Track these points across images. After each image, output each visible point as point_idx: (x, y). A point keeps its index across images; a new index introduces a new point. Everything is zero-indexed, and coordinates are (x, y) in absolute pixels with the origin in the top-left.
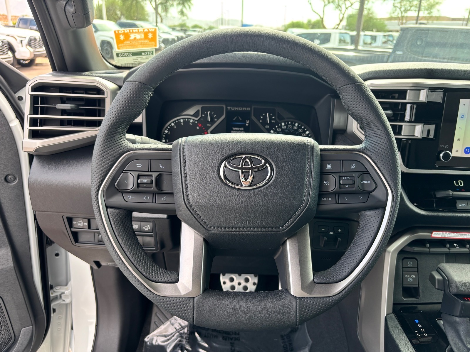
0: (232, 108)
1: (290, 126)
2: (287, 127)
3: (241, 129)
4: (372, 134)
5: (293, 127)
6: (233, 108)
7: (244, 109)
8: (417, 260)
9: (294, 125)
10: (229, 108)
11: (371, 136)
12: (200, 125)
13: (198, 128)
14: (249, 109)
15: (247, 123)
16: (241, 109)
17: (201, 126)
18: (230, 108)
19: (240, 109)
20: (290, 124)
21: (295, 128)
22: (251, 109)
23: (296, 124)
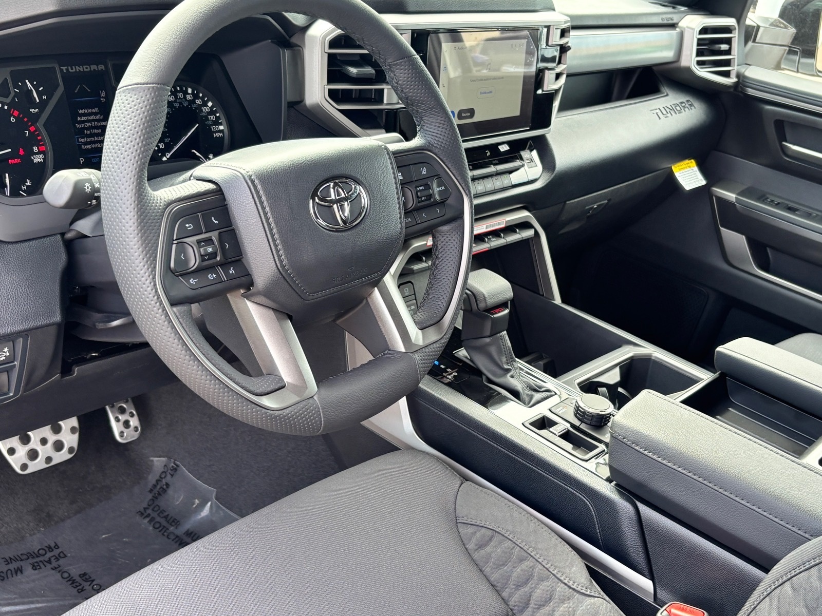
0: (69, 68)
1: (180, 95)
2: (176, 97)
3: (94, 111)
4: (433, 123)
5: (185, 97)
6: (72, 69)
7: (94, 67)
8: (412, 283)
9: (186, 93)
10: (64, 68)
11: (432, 126)
12: (16, 113)
13: (13, 119)
14: (102, 67)
15: (103, 97)
16: (87, 68)
17: (19, 115)
18: (66, 67)
19: (85, 70)
20: (179, 92)
21: (189, 97)
22: (106, 67)
23: (190, 91)
